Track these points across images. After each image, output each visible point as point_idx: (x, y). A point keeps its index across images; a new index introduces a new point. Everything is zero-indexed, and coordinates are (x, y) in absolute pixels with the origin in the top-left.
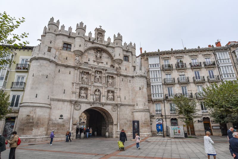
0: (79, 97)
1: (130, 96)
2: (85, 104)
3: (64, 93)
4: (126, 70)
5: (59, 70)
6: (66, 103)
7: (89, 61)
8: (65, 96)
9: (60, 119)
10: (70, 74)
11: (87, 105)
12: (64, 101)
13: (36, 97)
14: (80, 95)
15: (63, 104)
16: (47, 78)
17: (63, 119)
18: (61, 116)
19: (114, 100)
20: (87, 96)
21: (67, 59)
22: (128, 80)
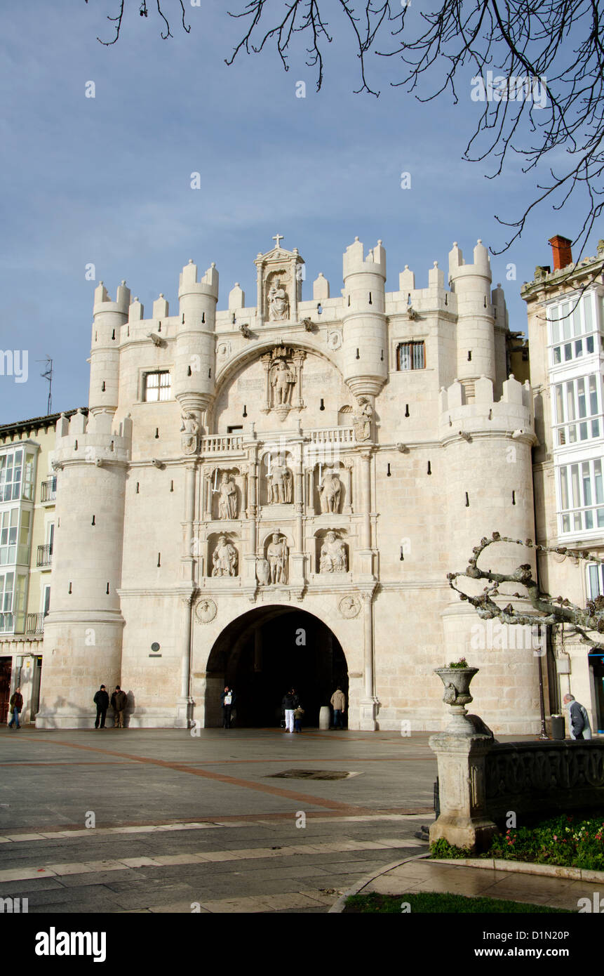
0: (209, 575)
1: (426, 539)
2: (231, 599)
3: (159, 565)
4: (407, 415)
5: (138, 484)
6: (167, 600)
7: (245, 415)
8: (160, 576)
9: (151, 656)
10: (172, 490)
11: (239, 600)
12: (159, 594)
13: (70, 592)
14: (210, 567)
15: (159, 605)
16: (93, 524)
17: (160, 656)
18: (156, 647)
19: (348, 570)
20: (236, 567)
21: (157, 437)
22: (416, 464)
